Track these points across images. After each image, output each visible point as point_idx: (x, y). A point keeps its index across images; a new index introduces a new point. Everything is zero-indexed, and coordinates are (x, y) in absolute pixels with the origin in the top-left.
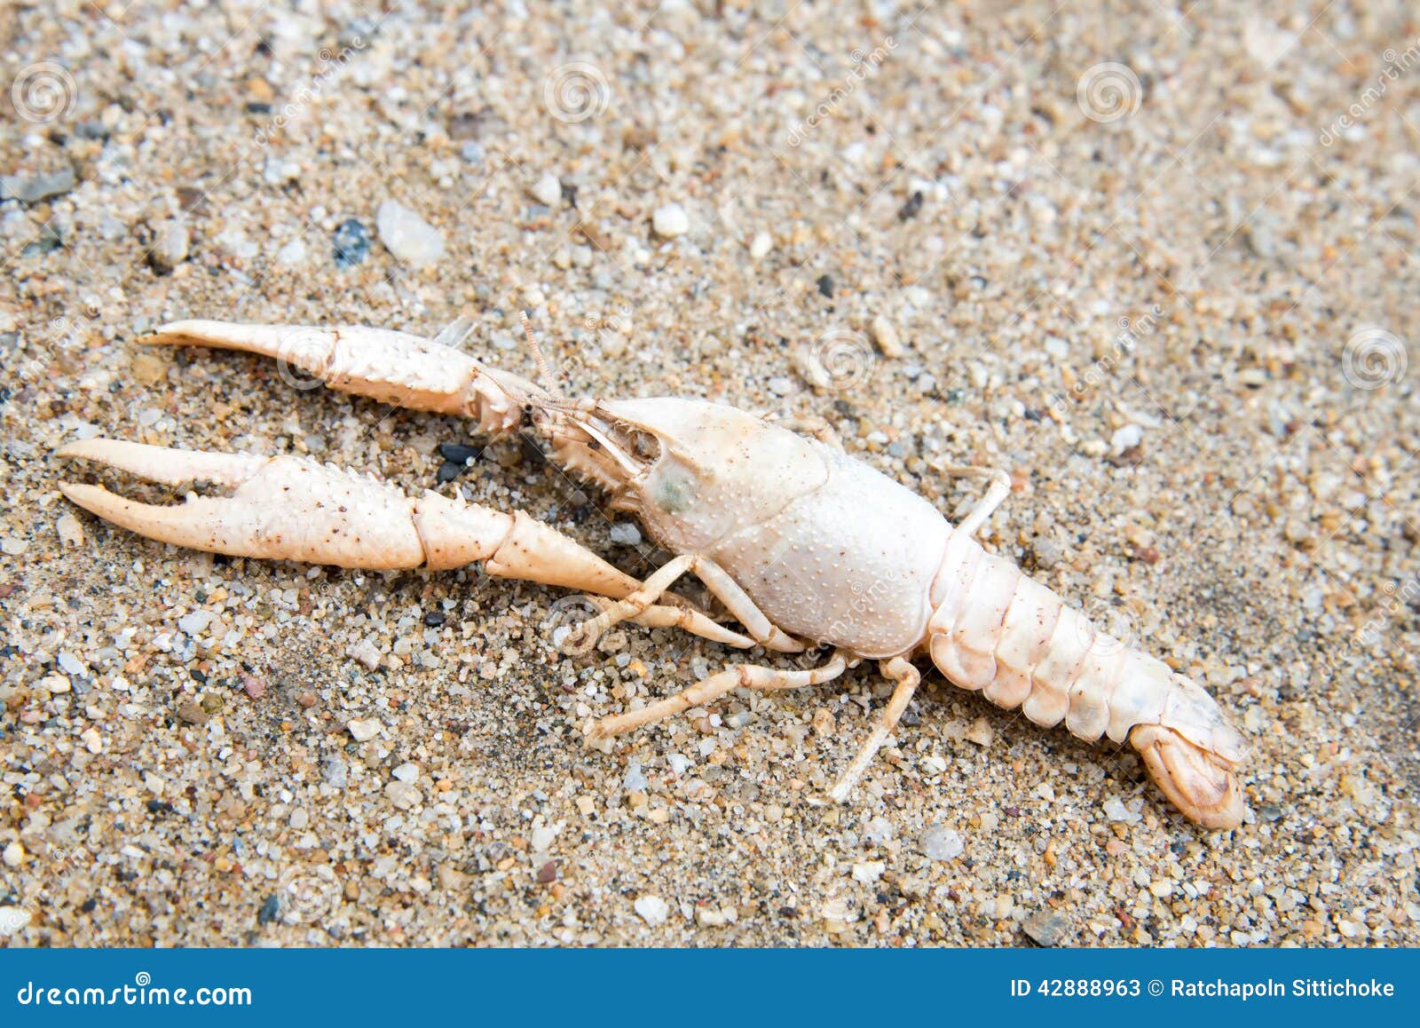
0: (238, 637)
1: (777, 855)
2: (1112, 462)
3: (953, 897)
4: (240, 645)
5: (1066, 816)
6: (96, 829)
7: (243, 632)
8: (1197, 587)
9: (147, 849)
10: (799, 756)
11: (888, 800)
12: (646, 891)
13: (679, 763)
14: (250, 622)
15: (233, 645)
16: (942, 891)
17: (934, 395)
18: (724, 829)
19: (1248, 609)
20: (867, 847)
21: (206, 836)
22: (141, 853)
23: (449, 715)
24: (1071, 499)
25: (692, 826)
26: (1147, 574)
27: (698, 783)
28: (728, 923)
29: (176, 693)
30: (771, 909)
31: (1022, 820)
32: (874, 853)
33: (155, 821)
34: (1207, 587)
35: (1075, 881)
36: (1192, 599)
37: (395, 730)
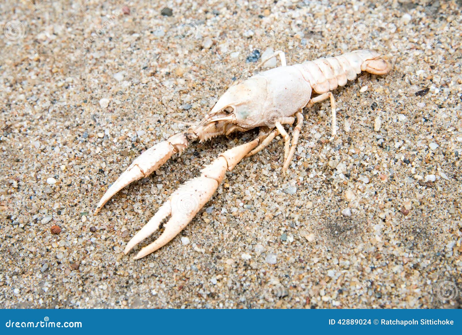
0: (149, 140)
1: (228, 243)
2: (421, 183)
3: (265, 274)
4: (149, 142)
5: (316, 269)
6: (84, 170)
7: (151, 140)
8: (416, 227)
9: (91, 179)
10: (255, 222)
11: (269, 243)
12: (188, 236)
13: (224, 210)
14: (154, 138)
15: (147, 142)
16: (263, 270)
17: (381, 146)
18: (220, 231)
19: (427, 240)
20: (253, 251)
21: (105, 182)
22: (89, 179)
23: (182, 177)
24: (397, 188)
25: (213, 227)
26: (402, 217)
27: (225, 217)
28: (202, 253)
29: (126, 147)
30: (215, 255)
31: (303, 264)
32: (253, 253)
33: (99, 173)
34: (420, 229)
35: (303, 286)
36: (412, 230)
37: (166, 176)
